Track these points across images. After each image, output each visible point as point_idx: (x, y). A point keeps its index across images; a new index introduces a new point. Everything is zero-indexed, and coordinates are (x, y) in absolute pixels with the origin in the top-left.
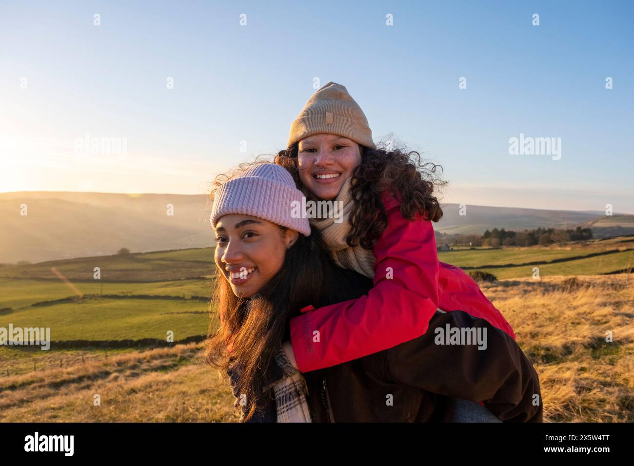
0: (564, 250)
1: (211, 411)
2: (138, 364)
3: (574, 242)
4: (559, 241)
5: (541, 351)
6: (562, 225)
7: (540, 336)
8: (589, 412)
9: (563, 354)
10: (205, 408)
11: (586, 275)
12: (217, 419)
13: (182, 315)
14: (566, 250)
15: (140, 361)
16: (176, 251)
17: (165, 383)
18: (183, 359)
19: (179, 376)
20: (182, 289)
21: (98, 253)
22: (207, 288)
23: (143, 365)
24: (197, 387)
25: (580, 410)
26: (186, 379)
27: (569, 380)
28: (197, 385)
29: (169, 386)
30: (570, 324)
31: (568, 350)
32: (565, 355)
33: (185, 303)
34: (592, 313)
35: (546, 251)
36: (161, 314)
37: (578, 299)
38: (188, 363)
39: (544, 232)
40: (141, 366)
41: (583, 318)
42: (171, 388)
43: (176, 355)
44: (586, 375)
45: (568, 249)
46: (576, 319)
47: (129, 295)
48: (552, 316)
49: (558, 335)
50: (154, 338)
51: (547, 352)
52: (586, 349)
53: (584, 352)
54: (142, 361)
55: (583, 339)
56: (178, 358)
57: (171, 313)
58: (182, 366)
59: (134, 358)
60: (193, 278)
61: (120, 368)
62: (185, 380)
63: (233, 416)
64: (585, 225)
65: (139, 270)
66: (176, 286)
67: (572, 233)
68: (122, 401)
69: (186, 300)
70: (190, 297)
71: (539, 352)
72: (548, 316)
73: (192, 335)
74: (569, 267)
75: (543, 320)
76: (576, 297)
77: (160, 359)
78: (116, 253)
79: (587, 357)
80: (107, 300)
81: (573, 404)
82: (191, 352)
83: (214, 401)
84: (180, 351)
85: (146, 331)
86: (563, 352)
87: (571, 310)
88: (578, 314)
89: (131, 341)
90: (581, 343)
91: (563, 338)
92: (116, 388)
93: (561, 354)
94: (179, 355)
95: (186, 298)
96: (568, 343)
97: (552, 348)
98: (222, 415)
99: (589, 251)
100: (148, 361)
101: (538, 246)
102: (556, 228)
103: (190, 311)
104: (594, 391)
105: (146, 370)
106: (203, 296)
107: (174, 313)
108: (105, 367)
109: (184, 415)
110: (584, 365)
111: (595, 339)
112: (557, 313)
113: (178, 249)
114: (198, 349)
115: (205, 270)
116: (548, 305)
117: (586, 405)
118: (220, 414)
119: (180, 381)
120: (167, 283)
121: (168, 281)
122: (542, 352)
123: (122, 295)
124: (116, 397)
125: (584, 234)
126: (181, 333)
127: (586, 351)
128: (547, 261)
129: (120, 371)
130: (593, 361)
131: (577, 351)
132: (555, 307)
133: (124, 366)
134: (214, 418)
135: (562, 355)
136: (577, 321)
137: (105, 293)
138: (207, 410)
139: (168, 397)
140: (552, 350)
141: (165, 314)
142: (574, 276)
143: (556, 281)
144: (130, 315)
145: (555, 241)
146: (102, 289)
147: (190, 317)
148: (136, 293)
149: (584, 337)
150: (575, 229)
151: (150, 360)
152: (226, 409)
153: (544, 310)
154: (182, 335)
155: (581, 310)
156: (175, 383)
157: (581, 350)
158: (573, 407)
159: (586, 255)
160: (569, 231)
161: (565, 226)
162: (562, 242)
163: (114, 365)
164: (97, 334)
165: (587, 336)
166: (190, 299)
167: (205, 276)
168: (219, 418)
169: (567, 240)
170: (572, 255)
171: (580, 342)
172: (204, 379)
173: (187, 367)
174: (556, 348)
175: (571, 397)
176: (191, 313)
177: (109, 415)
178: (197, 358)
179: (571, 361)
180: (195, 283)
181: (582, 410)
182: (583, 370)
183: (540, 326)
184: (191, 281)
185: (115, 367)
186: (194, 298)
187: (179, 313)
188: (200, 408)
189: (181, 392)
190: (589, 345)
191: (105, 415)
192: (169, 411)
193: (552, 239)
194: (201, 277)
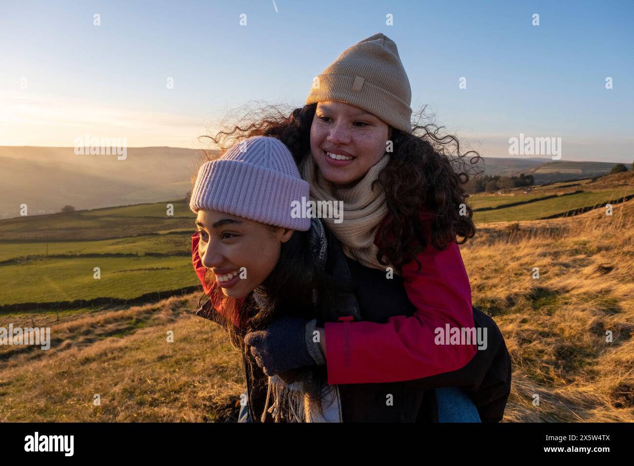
0: (508, 196)
1: (169, 381)
2: (91, 329)
3: (517, 189)
4: (504, 188)
5: (487, 303)
6: (508, 172)
7: (486, 289)
8: (529, 363)
9: (507, 305)
10: (163, 378)
11: (527, 220)
12: (176, 389)
13: (136, 272)
14: (510, 196)
15: (93, 326)
16: (125, 206)
17: (121, 349)
18: (138, 321)
19: (135, 340)
20: (135, 246)
21: (40, 211)
22: (161, 244)
23: (97, 330)
24: (154, 354)
25: (521, 362)
26: (143, 344)
27: (512, 332)
28: (154, 351)
29: (125, 353)
30: (513, 275)
31: (511, 301)
32: (509, 306)
33: (139, 260)
34: (533, 264)
35: (493, 197)
36: (114, 273)
37: (521, 250)
38: (144, 325)
39: (491, 179)
40: (95, 331)
41: (525, 269)
42: (127, 355)
43: (130, 318)
44: (526, 326)
45: (512, 195)
46: (519, 270)
47: (78, 254)
48: (497, 268)
49: (503, 287)
50: (108, 297)
51: (493, 305)
52: (528, 300)
53: (526, 304)
54: (96, 326)
55: (525, 291)
56: (134, 320)
57: (124, 271)
58: (138, 329)
59: (87, 323)
60: (145, 235)
61: (72, 334)
62: (143, 346)
63: (192, 386)
64: (528, 172)
65: (87, 228)
66: (128, 243)
67: (516, 180)
68: (75, 373)
69: (140, 257)
70: (144, 254)
71: (485, 304)
72: (493, 267)
73: (148, 292)
74: (512, 212)
75: (489, 272)
76: (520, 247)
77: (115, 322)
78: (60, 211)
79: (528, 308)
80: (54, 260)
81: (515, 357)
82: (147, 314)
83: (172, 369)
84: (135, 313)
85: (99, 290)
86: (507, 304)
87: (514, 261)
88: (521, 265)
89: (84, 301)
90: (523, 295)
91: (507, 290)
92: (69, 358)
93: (505, 306)
94: (135, 317)
95: (139, 254)
96: (511, 295)
97: (496, 301)
98: (181, 385)
99: (532, 196)
100: (102, 326)
101: (485, 193)
102: (502, 176)
103: (144, 268)
104: (534, 343)
105: (100, 335)
106: (157, 252)
107: (127, 270)
108: (56, 334)
109: (142, 386)
110: (526, 316)
111: (535, 290)
112: (502, 265)
113: (127, 205)
114: (154, 310)
115: (158, 226)
116: (494, 256)
117: (526, 356)
118: (179, 384)
119: (137, 346)
120: (118, 240)
121: (118, 238)
122: (488, 305)
123: (70, 254)
124: (69, 368)
125: (527, 180)
126: (136, 290)
127: (527, 302)
128: (493, 207)
129: (72, 338)
130: (534, 312)
131: (519, 302)
132: (501, 258)
133: (76, 332)
134: (173, 388)
135: (507, 307)
136: (520, 272)
137: (51, 253)
138: (166, 380)
139: (125, 367)
140: (496, 303)
141: (118, 271)
142: (517, 222)
143: (500, 227)
144: (80, 274)
145: (500, 188)
146: (47, 249)
147: (145, 274)
148: (85, 252)
149: (526, 289)
150: (518, 176)
151: (105, 325)
152: (185, 379)
153: (490, 261)
154: (137, 292)
155: (523, 261)
156: (131, 349)
157: (523, 301)
158: (515, 359)
159: (528, 200)
160: (513, 178)
161: (509, 173)
162: (506, 189)
163: (65, 332)
164: (47, 295)
165: (528, 287)
166: (143, 256)
167: (158, 232)
168: (178, 388)
169: (511, 187)
170: (515, 201)
171: (522, 293)
172: (161, 344)
173: (144, 329)
174: (500, 300)
175: (514, 350)
176: (145, 270)
177: (62, 391)
178: (154, 320)
179: (513, 313)
180: (149, 239)
181: (522, 361)
182: (524, 321)
183: (487, 278)
184: (143, 237)
185: (67, 333)
186: (148, 255)
187: (133, 271)
188: (158, 379)
189: (138, 360)
190: (530, 296)
191: (58, 391)
192: (126, 384)
193: (498, 186)
194: (154, 232)
